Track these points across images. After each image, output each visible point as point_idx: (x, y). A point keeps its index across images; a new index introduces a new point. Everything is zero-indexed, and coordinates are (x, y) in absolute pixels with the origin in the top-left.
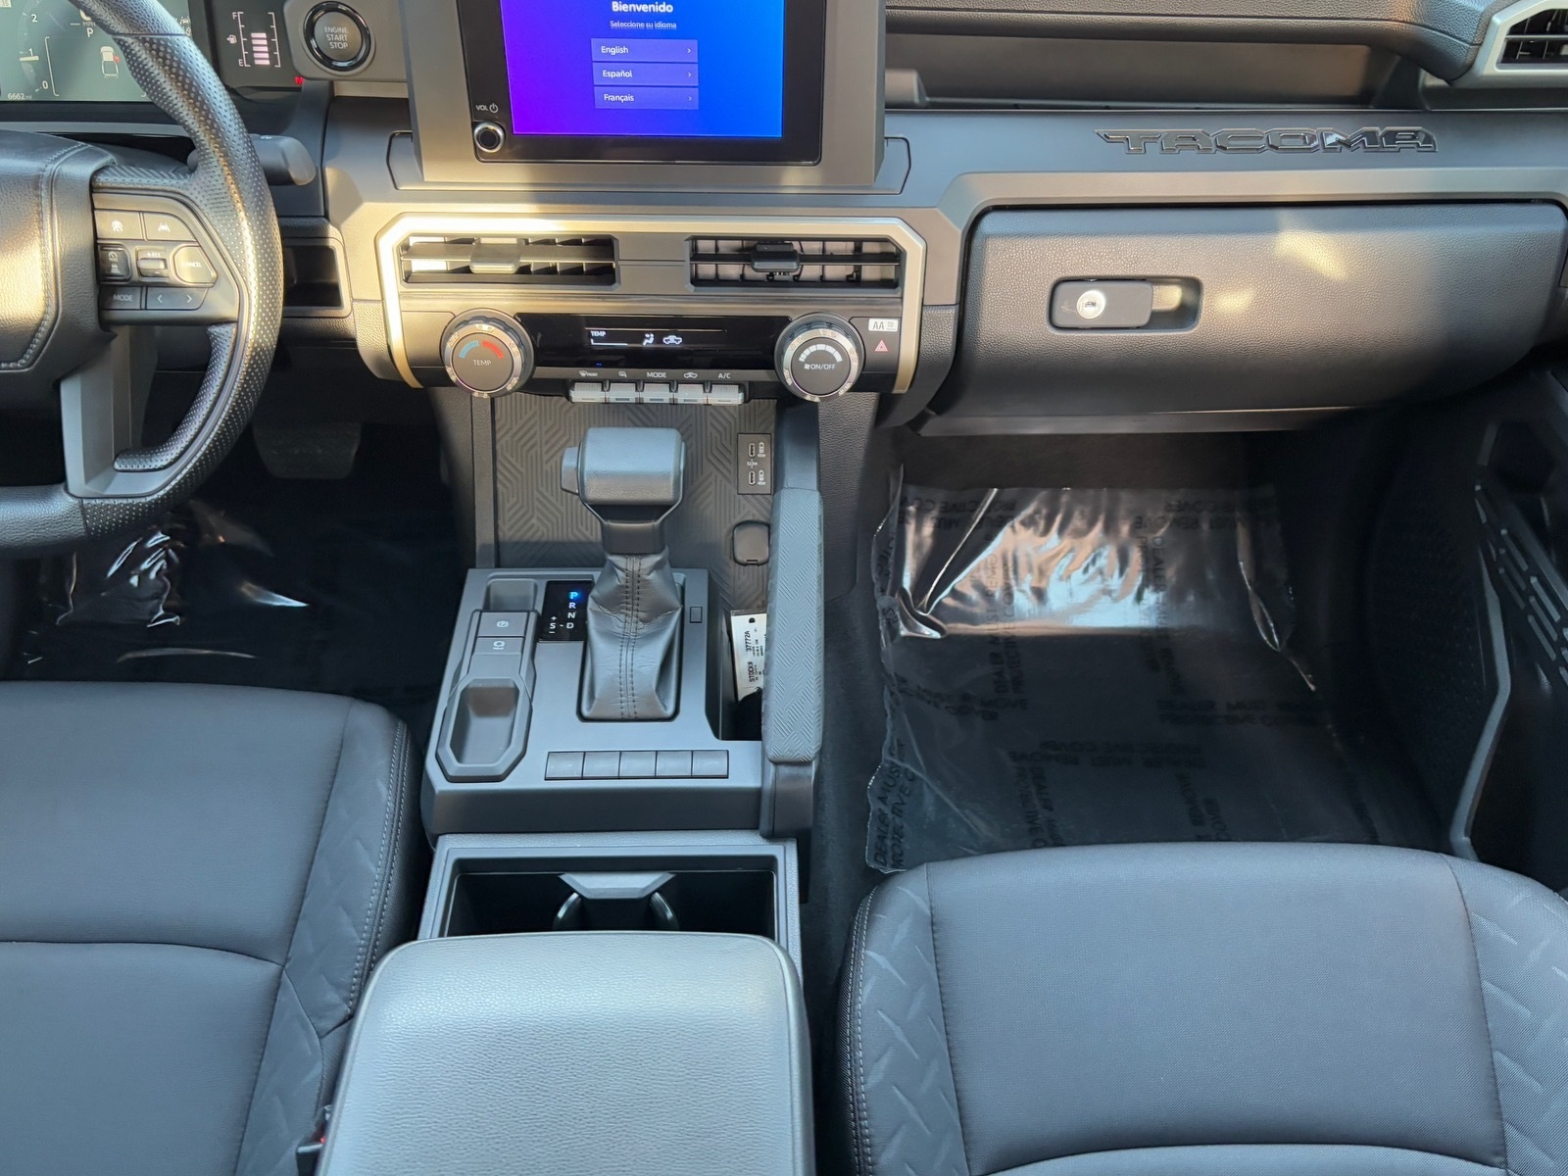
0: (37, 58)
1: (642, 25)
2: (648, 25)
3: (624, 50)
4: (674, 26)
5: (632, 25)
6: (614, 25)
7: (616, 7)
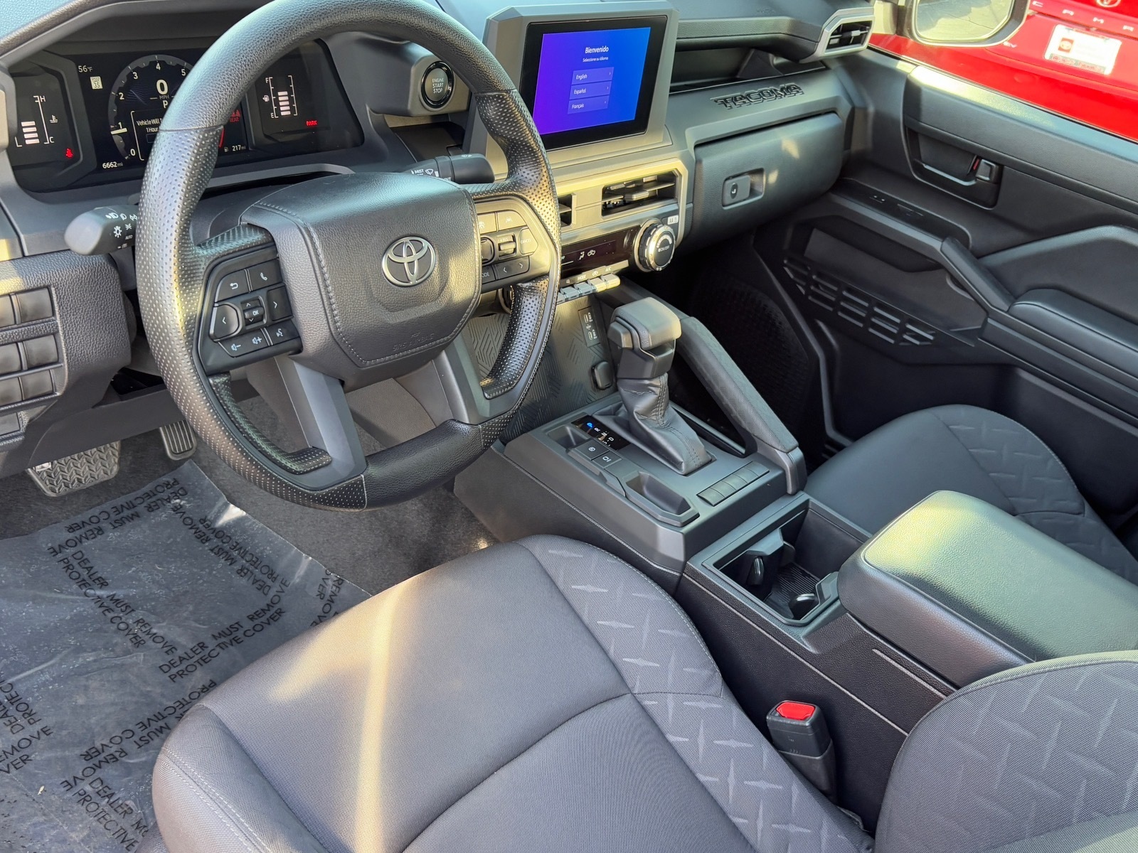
0: (125, 130)
1: (595, 59)
2: (598, 59)
3: (585, 76)
4: (607, 58)
5: (592, 60)
6: (586, 60)
7: (588, 50)
